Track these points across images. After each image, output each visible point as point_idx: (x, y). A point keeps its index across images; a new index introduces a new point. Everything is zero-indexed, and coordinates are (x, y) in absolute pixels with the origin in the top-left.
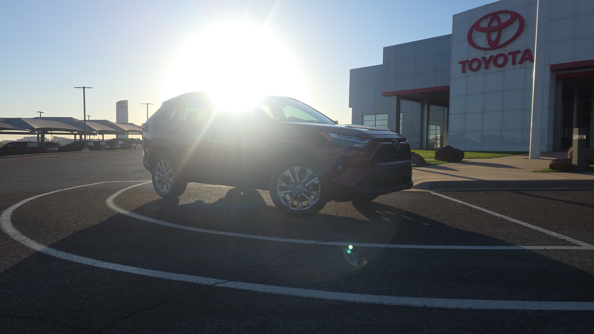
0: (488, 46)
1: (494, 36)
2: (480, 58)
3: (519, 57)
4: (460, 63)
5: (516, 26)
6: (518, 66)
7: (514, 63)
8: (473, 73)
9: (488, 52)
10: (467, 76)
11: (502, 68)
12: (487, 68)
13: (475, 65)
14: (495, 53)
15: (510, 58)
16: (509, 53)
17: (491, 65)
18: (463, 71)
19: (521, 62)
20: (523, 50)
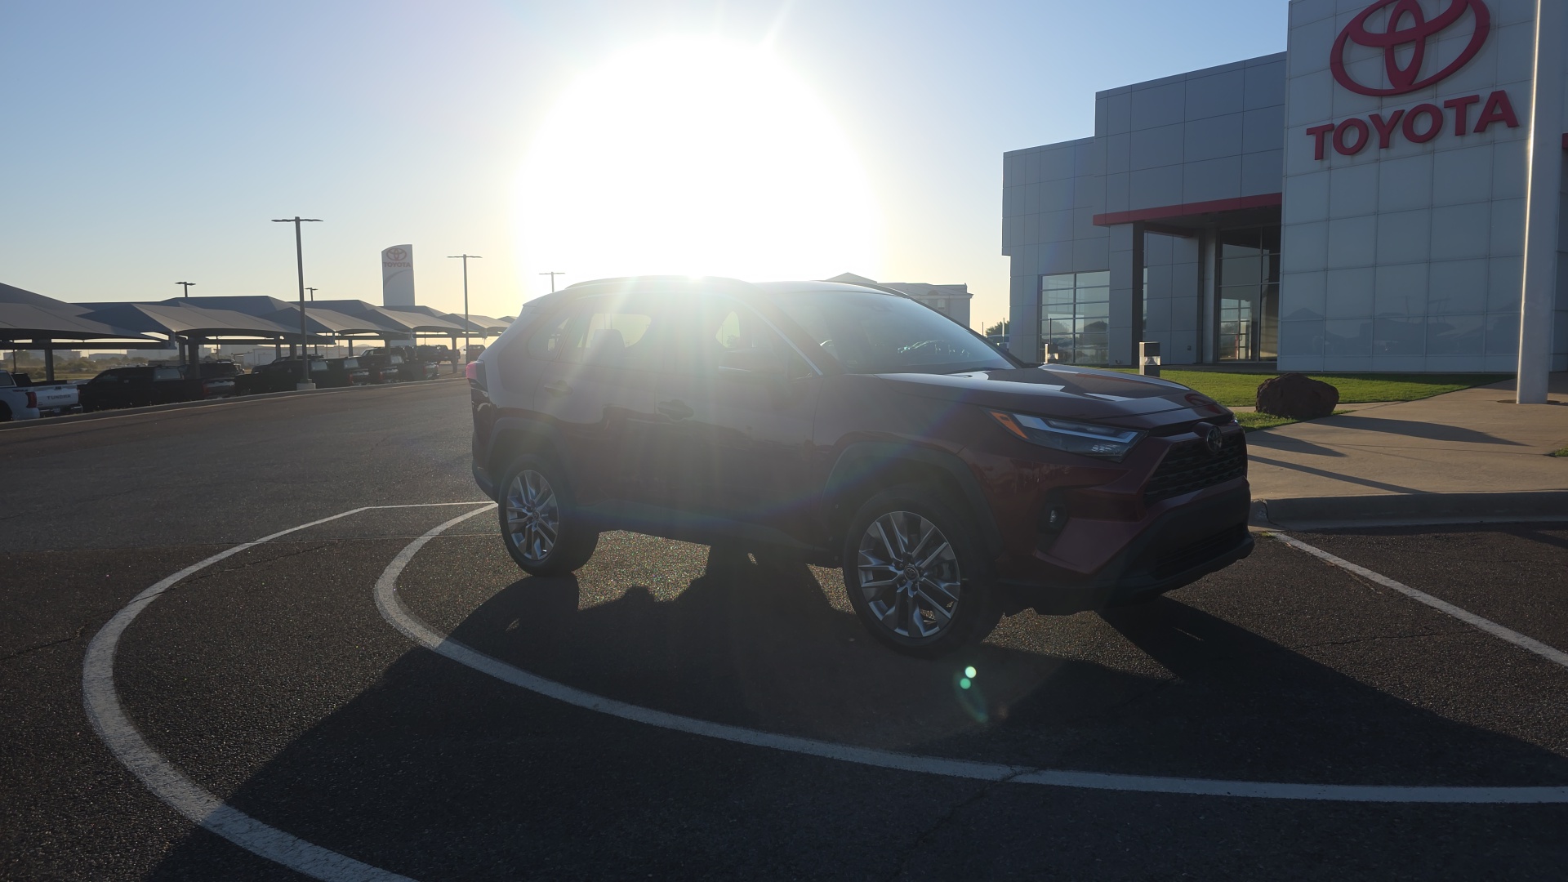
0: (1388, 85)
1: (1404, 57)
2: (1364, 117)
3: (1475, 113)
4: (1310, 132)
5: (1466, 27)
6: (1472, 138)
7: (1460, 131)
8: (1347, 159)
9: (1387, 101)
10: (1330, 168)
11: (1429, 146)
12: (1385, 144)
13: (1352, 138)
14: (1408, 103)
15: (1450, 116)
16: (1448, 104)
17: (1398, 136)
18: (1320, 155)
19: (1481, 128)
20: (1485, 95)
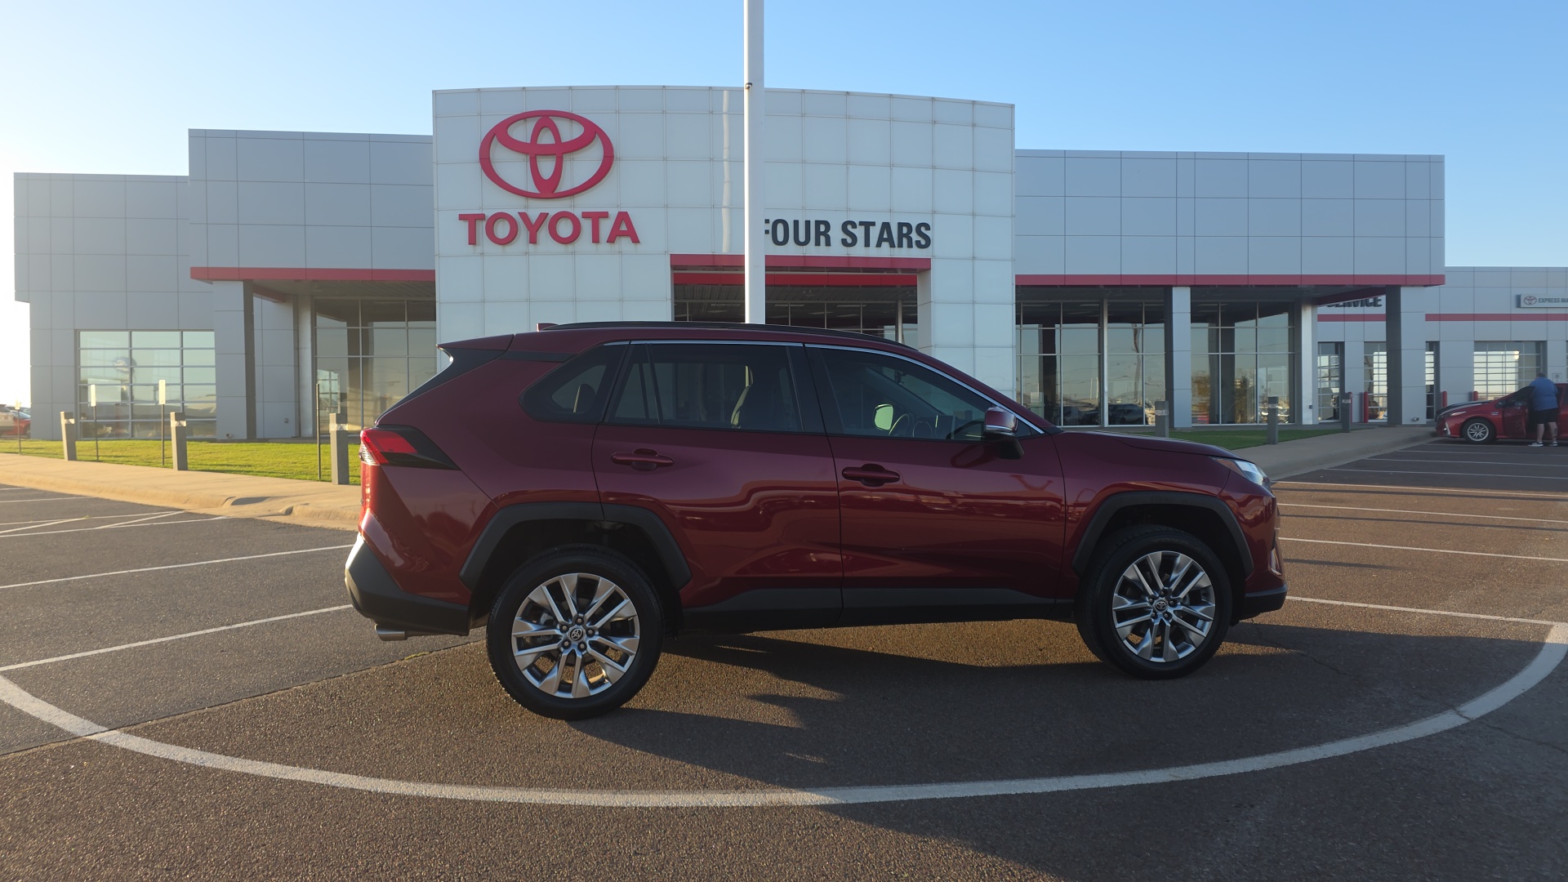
0: (533, 189)
1: (547, 168)
2: (514, 214)
3: (606, 227)
4: (462, 217)
5: (594, 153)
6: (604, 246)
7: (596, 239)
8: (498, 248)
9: (532, 202)
10: (482, 254)
11: (570, 247)
12: (533, 240)
13: (502, 230)
14: (552, 207)
15: (586, 225)
16: (586, 215)
17: (543, 233)
18: (472, 240)
19: (611, 240)
20: (613, 214)
